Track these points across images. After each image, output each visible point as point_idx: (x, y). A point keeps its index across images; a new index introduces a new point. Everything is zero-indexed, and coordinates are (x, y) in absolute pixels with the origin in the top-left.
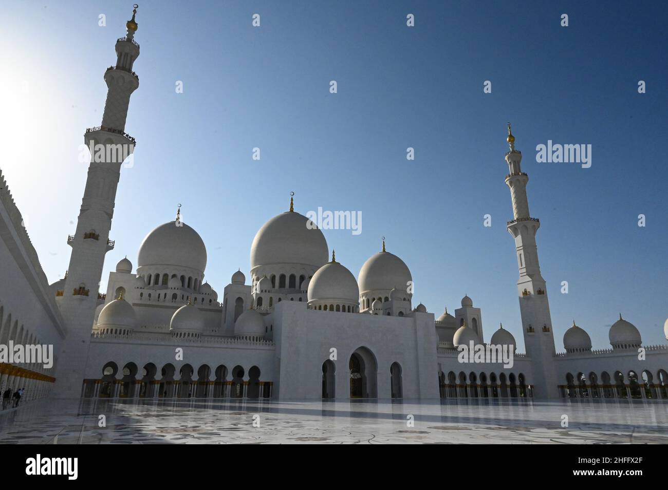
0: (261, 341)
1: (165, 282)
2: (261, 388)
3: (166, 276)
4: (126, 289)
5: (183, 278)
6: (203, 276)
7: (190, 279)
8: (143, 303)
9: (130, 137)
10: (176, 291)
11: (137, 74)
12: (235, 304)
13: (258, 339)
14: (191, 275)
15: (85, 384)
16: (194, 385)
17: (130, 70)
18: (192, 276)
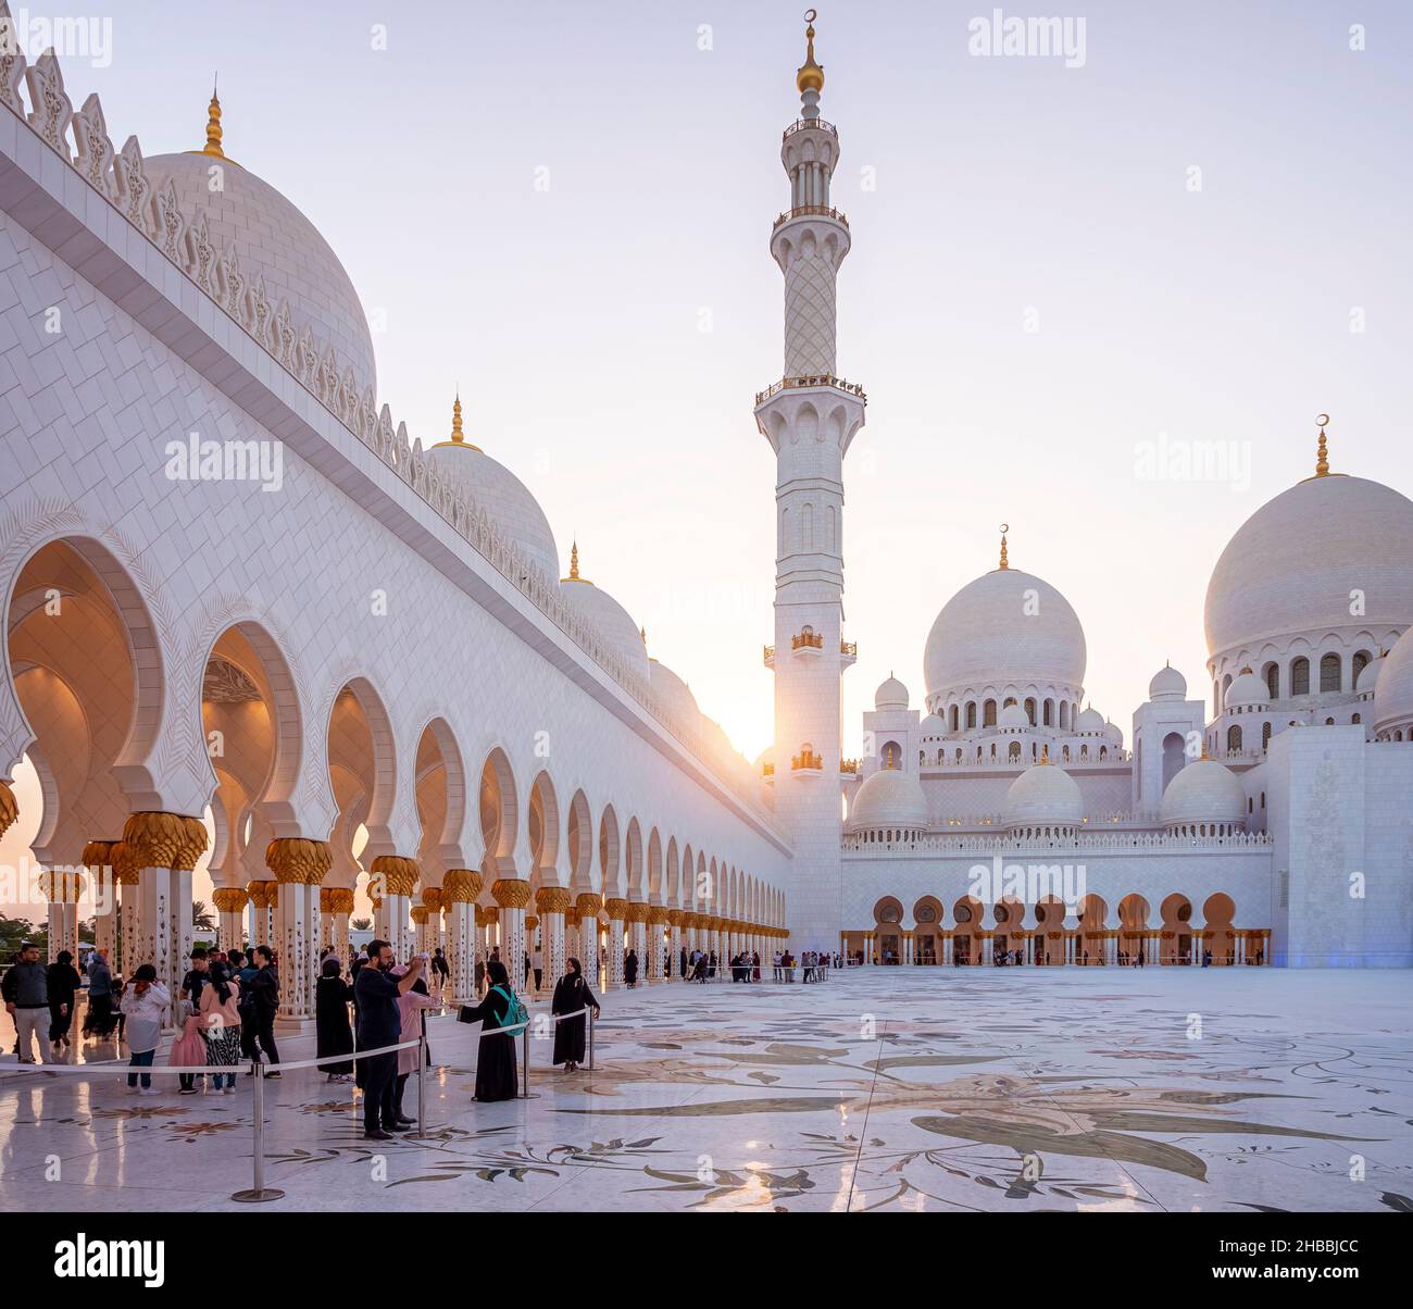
0: (1234, 835)
1: (990, 719)
2: (1240, 945)
3: (990, 704)
4: (902, 746)
5: (1030, 702)
6: (1079, 693)
7: (1047, 704)
8: (942, 772)
9: (850, 387)
10: (1016, 737)
11: (841, 211)
12: (1163, 752)
13: (1224, 829)
14: (1049, 694)
15: (846, 941)
16: (1071, 938)
17: (823, 209)
18: (1053, 698)
